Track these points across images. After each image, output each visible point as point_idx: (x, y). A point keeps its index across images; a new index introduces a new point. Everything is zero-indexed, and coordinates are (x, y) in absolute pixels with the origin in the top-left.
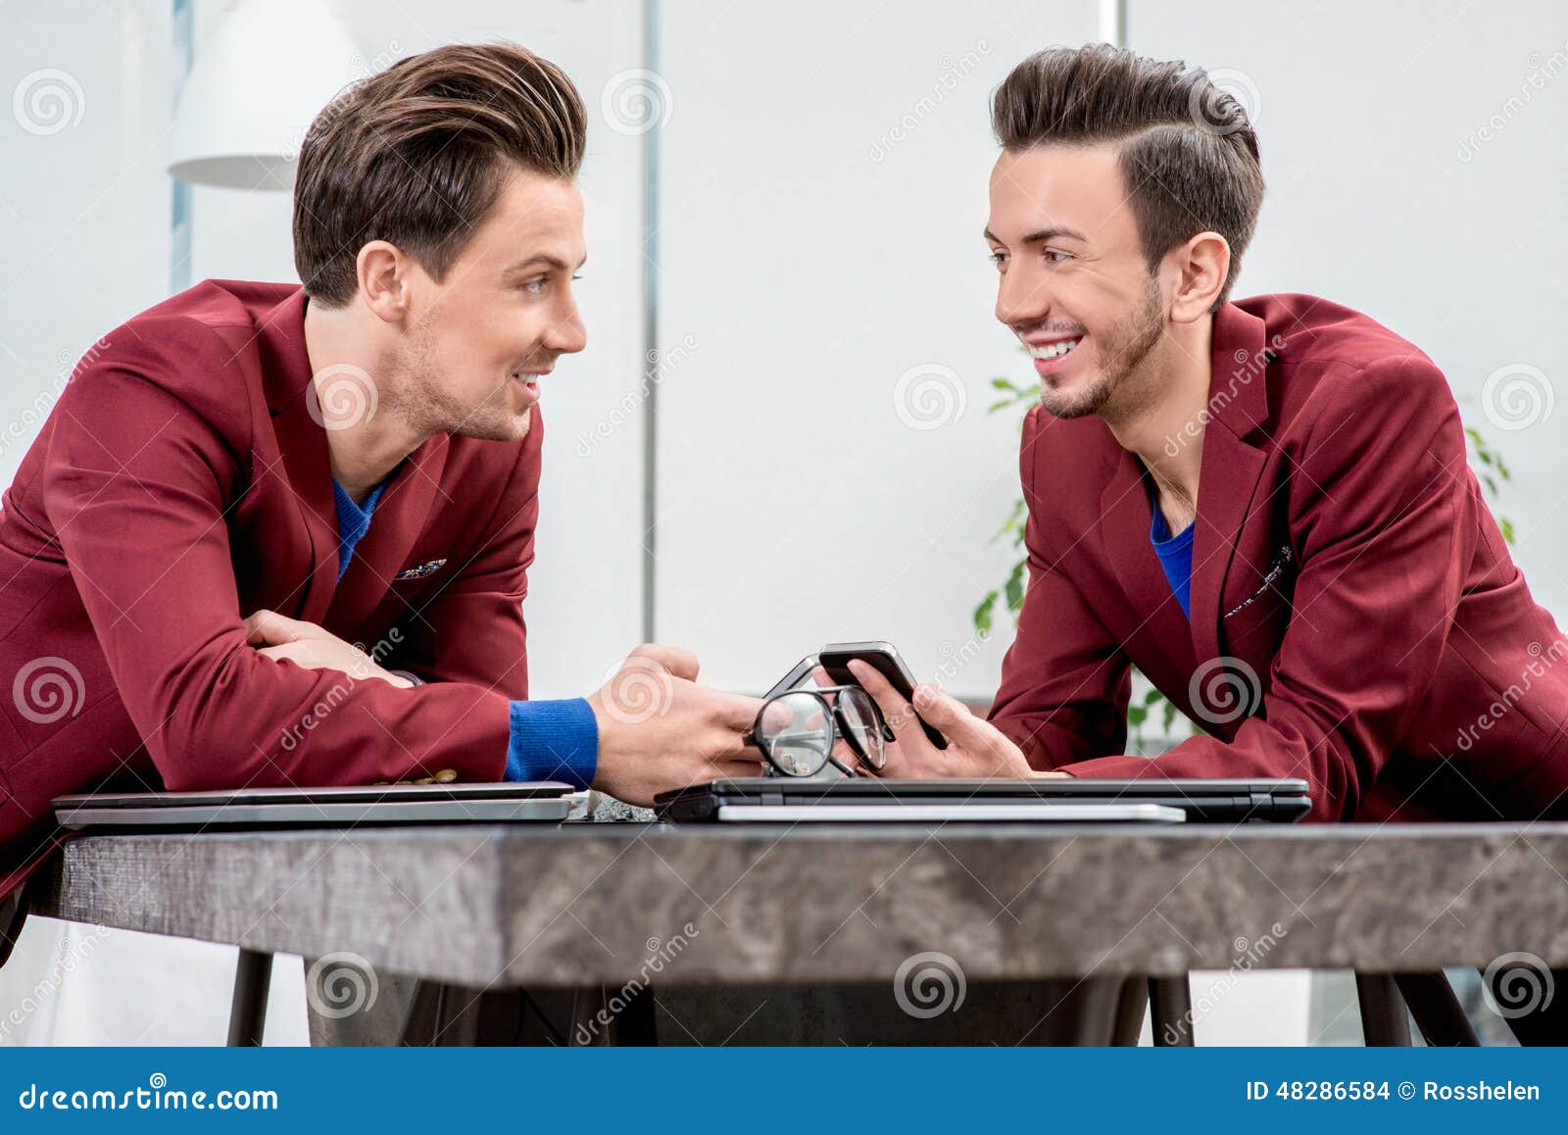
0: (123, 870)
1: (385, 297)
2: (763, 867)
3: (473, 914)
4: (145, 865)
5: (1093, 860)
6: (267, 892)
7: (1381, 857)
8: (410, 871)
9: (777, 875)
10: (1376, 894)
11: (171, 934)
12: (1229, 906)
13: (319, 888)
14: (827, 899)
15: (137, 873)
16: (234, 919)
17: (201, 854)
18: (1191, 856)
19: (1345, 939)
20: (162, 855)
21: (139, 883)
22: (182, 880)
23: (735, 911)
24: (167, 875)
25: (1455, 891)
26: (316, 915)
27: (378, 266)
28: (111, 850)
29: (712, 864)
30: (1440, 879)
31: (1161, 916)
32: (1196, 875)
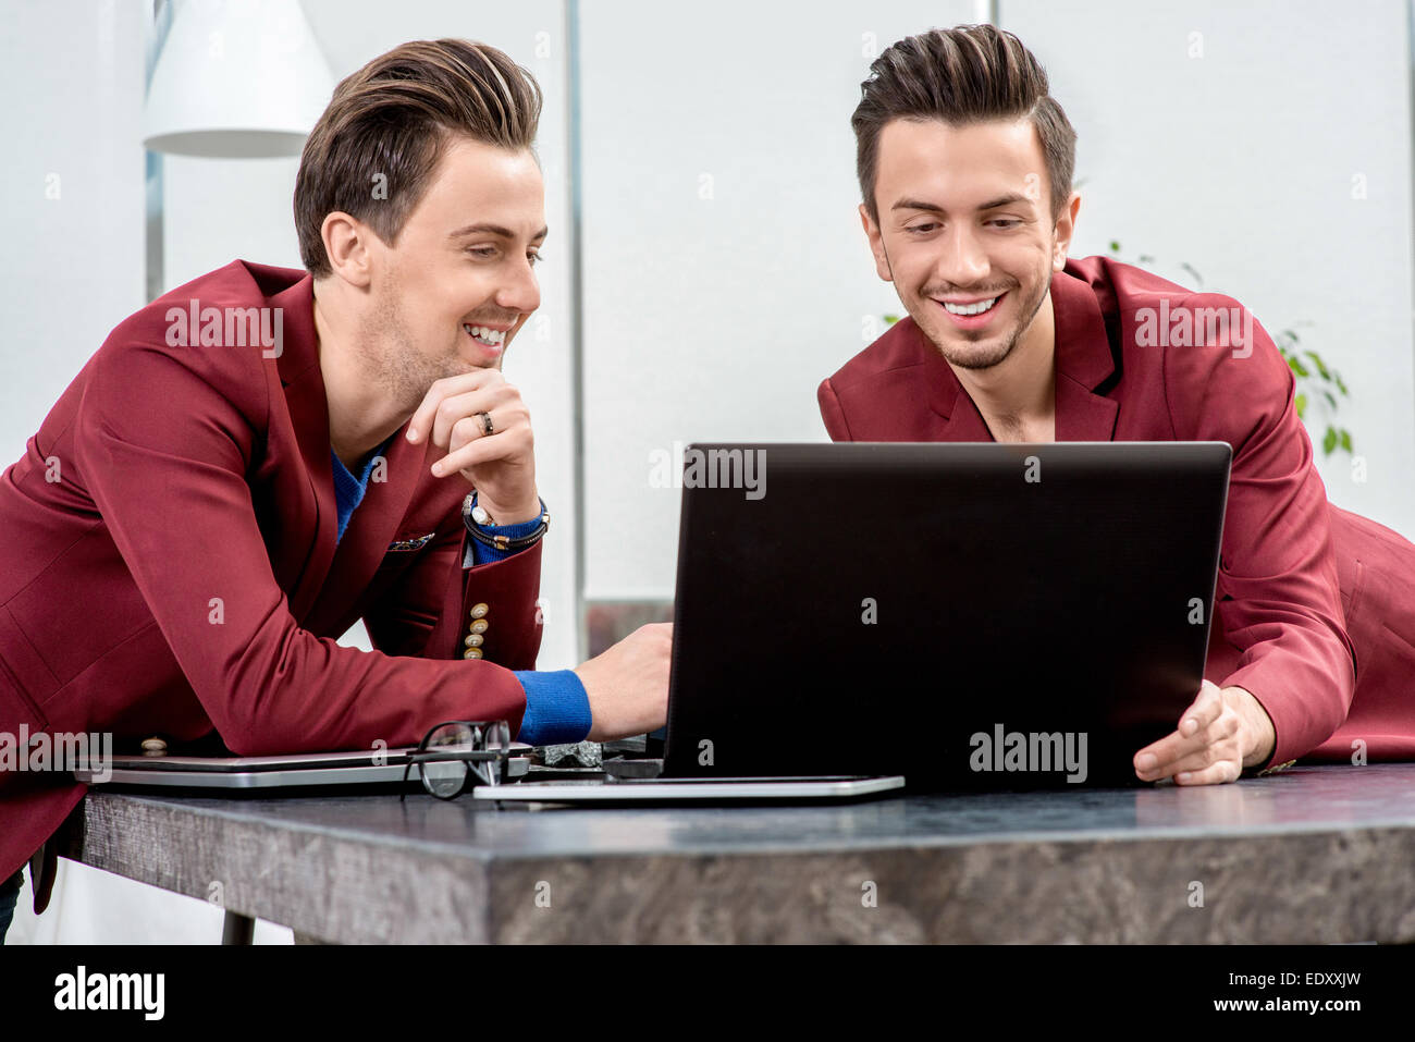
0: (137, 829)
2: (716, 880)
3: (464, 923)
4: (157, 829)
5: (1002, 864)
6: (272, 873)
7: (1250, 853)
8: (406, 877)
9: (728, 887)
10: (1247, 885)
11: (183, 893)
12: (1120, 899)
13: (321, 876)
14: (771, 906)
15: (150, 835)
16: (242, 891)
17: (211, 828)
18: (1086, 858)
19: (1221, 923)
20: (173, 823)
21: (153, 843)
22: (192, 848)
23: (693, 918)
24: (179, 841)
25: (1315, 881)
26: (319, 899)
27: (340, 235)
28: (125, 809)
29: (671, 876)
30: (1302, 870)
31: (1060, 913)
32: (1091, 874)
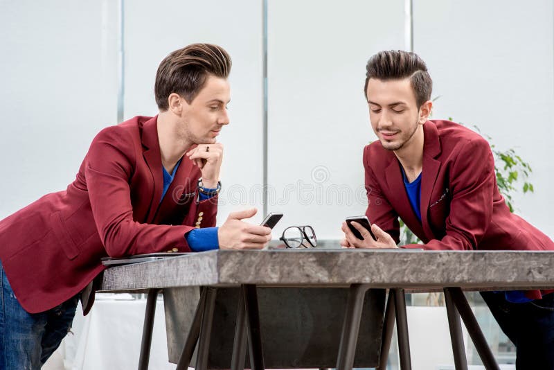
0: (122, 274)
1: (176, 108)
2: (275, 258)
3: (212, 269)
4: (128, 272)
5: (349, 257)
6: (162, 273)
7: (416, 257)
8: (198, 263)
9: (279, 260)
10: (414, 266)
12: (380, 267)
13: (175, 269)
14: (290, 265)
15: (126, 275)
18: (371, 257)
19: (407, 275)
21: (127, 277)
22: (139, 274)
23: (269, 267)
24: (135, 274)
25: (433, 265)
26: (175, 276)
27: (174, 100)
29: (264, 257)
30: (429, 262)
31: (365, 270)
32: (373, 260)
